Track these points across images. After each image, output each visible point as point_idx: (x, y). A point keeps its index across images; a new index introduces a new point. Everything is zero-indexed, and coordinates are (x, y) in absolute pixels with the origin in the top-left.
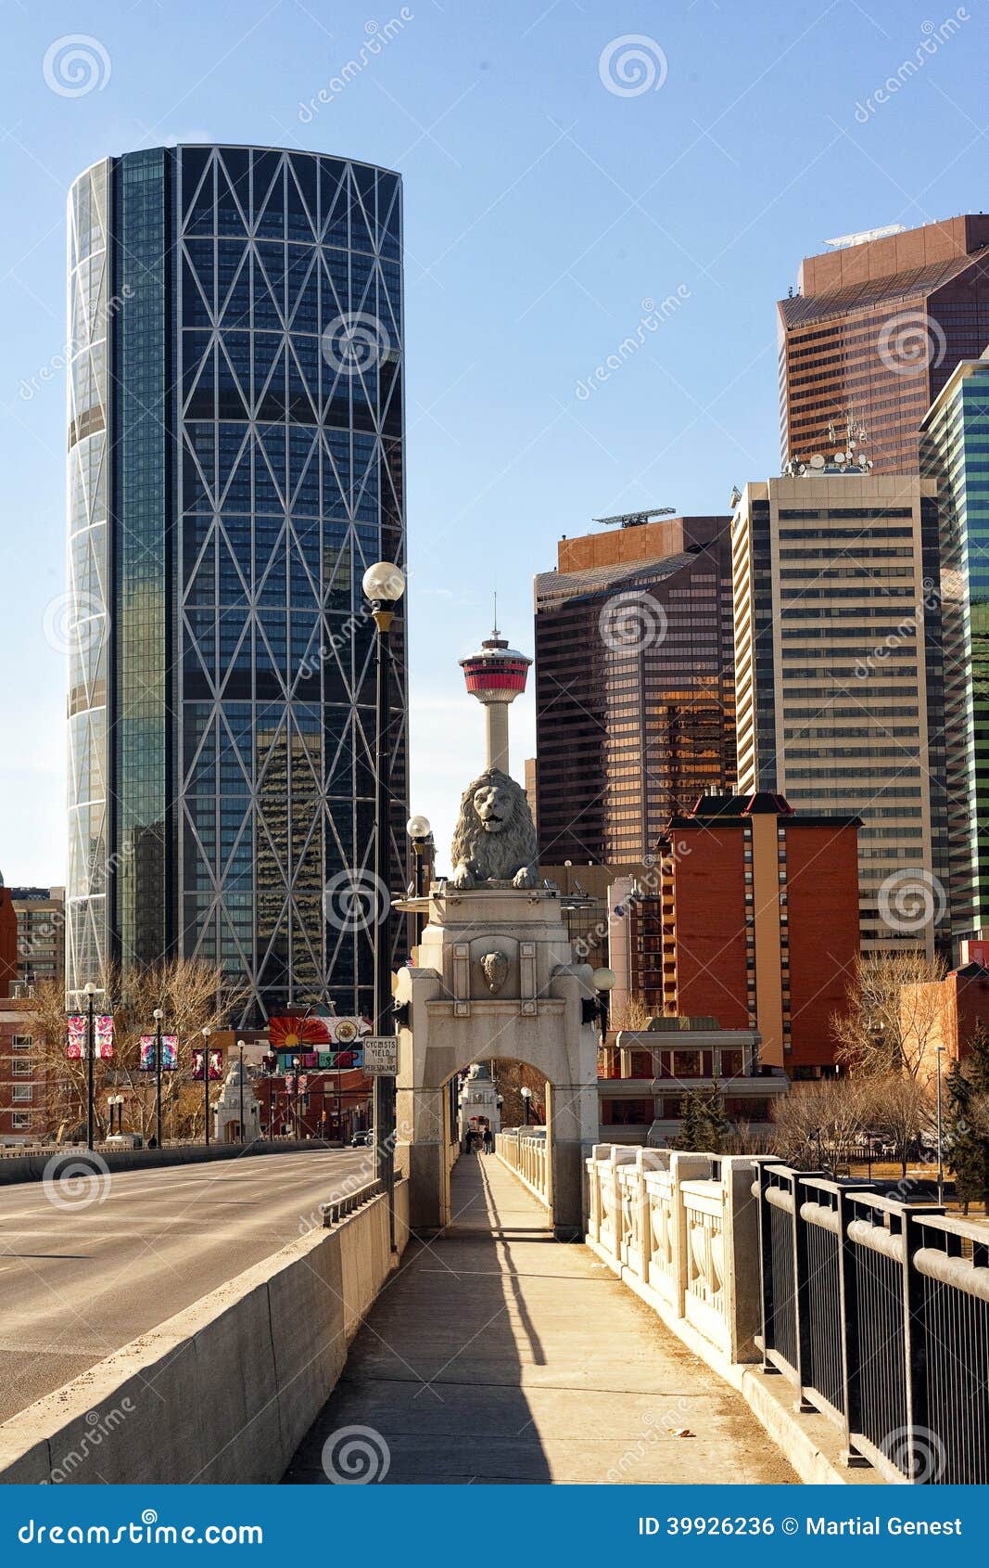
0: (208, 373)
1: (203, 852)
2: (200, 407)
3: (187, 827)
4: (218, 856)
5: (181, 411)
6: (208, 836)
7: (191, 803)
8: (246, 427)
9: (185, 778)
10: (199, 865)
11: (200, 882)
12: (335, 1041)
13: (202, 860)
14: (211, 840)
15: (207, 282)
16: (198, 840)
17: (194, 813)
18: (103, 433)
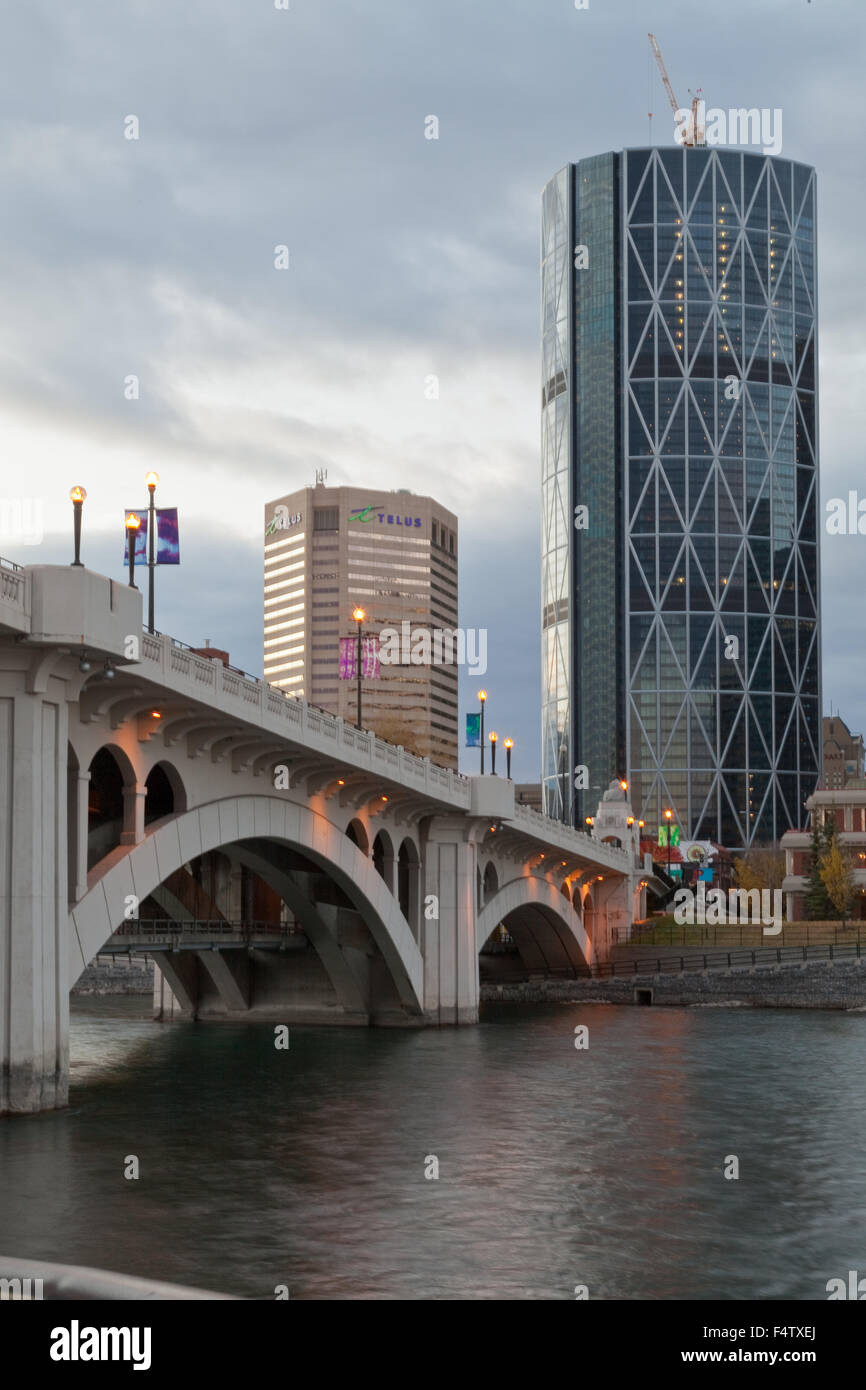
0: (649, 341)
1: (646, 737)
2: (643, 368)
3: (633, 717)
4: (659, 741)
5: (627, 372)
6: (651, 725)
7: (637, 697)
8: (680, 384)
9: (631, 676)
10: (643, 750)
11: (643, 762)
12: (686, 860)
13: (645, 744)
14: (654, 728)
15: (649, 265)
16: (643, 728)
17: (639, 705)
18: (566, 396)
